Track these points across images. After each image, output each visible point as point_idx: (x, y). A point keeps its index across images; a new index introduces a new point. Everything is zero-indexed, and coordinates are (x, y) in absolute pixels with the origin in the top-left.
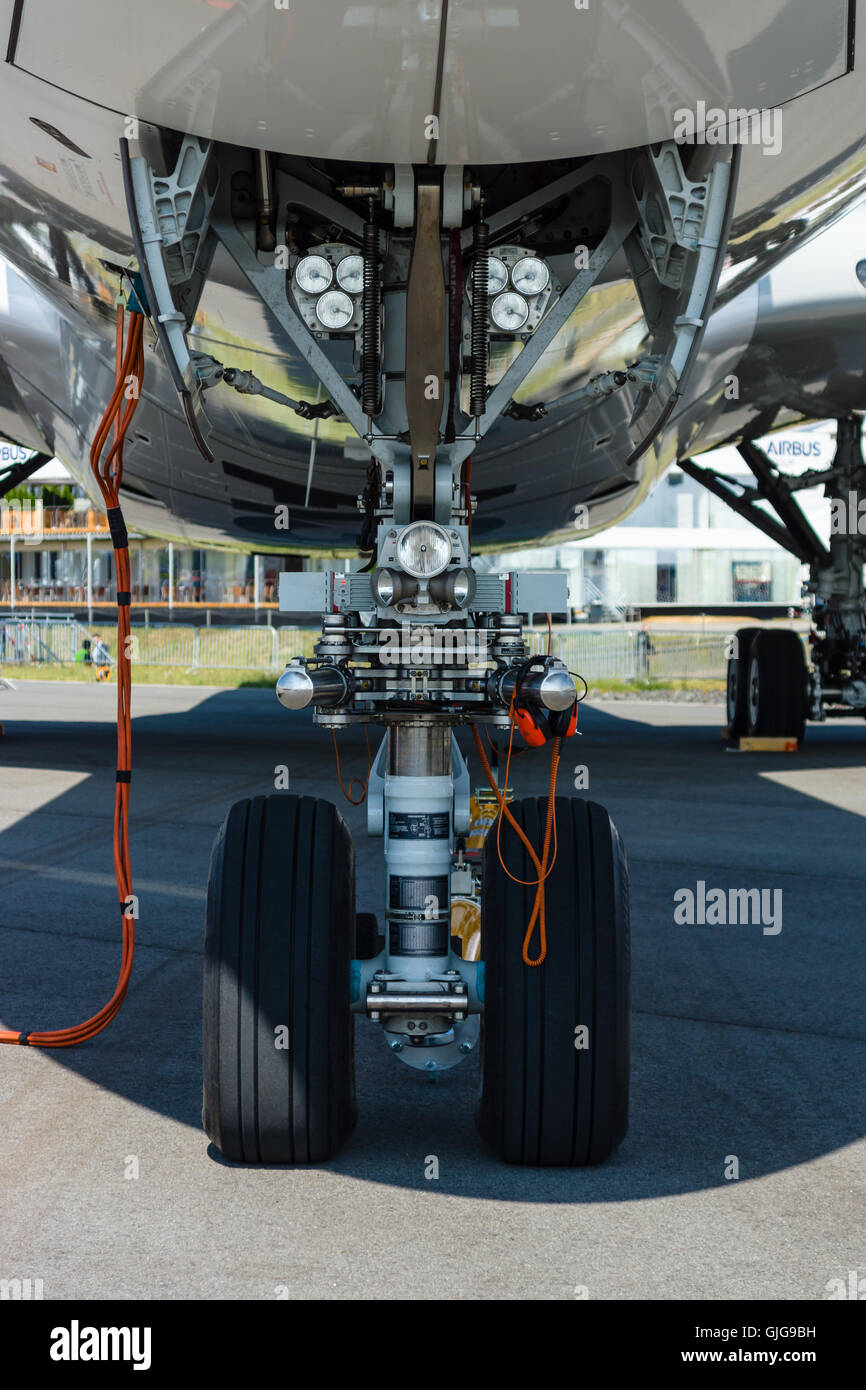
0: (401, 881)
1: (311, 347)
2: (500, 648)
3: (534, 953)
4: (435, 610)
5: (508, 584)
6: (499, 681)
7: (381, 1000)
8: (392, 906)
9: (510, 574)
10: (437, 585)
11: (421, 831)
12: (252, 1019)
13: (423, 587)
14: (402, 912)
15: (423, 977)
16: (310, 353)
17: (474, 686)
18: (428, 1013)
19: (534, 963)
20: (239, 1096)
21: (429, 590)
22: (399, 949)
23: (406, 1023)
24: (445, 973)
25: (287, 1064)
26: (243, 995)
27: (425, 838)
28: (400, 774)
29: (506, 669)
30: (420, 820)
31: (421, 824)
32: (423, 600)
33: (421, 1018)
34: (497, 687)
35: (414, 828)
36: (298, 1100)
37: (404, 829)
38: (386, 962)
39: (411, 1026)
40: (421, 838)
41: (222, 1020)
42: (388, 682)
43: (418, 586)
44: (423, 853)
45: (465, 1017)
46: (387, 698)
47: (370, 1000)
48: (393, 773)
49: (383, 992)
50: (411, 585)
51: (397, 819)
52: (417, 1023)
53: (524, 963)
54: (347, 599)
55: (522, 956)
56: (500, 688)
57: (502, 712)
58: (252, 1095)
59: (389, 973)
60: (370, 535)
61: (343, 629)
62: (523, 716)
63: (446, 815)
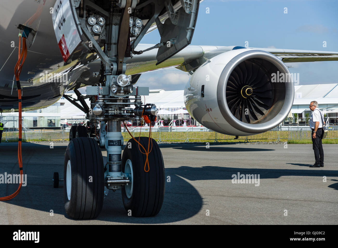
0: (112, 155)
1: (91, 37)
2: (137, 103)
3: (147, 169)
4: (123, 94)
5: (137, 89)
6: (137, 110)
7: (110, 181)
8: (109, 161)
9: (137, 87)
10: (125, 88)
11: (116, 144)
12: (85, 186)
13: (122, 89)
14: (112, 162)
15: (117, 176)
16: (91, 38)
17: (129, 112)
18: (118, 184)
19: (147, 171)
20: (81, 204)
21: (124, 89)
22: (111, 170)
23: (113, 186)
24: (122, 175)
25: (93, 196)
26: (83, 181)
27: (117, 146)
28: (111, 131)
29: (138, 107)
30: (116, 142)
31: (116, 143)
32: (122, 92)
33: (116, 185)
34: (137, 111)
35: (115, 143)
36: (95, 204)
37: (112, 144)
38: (108, 174)
39: (114, 187)
40: (116, 146)
41: (78, 187)
42: (109, 111)
43: (121, 89)
44: (116, 149)
45: (129, 184)
46: (109, 115)
47: (108, 181)
48: (109, 131)
49: (110, 180)
50: (120, 88)
51: (110, 141)
52: (116, 187)
53: (145, 172)
54: (102, 92)
55: (144, 170)
56: (138, 111)
57: (138, 117)
58: (84, 203)
59: (109, 176)
60: (102, 79)
61: (103, 98)
62: (146, 117)
63: (120, 141)
